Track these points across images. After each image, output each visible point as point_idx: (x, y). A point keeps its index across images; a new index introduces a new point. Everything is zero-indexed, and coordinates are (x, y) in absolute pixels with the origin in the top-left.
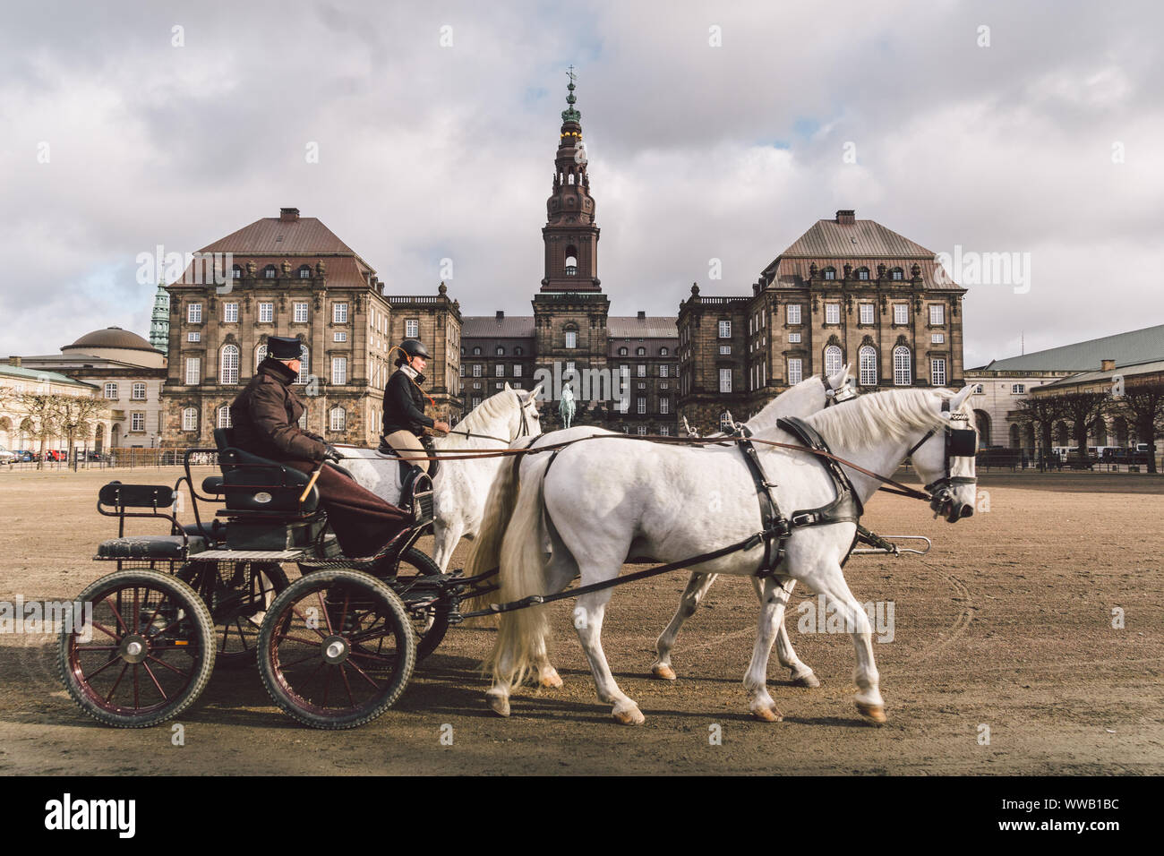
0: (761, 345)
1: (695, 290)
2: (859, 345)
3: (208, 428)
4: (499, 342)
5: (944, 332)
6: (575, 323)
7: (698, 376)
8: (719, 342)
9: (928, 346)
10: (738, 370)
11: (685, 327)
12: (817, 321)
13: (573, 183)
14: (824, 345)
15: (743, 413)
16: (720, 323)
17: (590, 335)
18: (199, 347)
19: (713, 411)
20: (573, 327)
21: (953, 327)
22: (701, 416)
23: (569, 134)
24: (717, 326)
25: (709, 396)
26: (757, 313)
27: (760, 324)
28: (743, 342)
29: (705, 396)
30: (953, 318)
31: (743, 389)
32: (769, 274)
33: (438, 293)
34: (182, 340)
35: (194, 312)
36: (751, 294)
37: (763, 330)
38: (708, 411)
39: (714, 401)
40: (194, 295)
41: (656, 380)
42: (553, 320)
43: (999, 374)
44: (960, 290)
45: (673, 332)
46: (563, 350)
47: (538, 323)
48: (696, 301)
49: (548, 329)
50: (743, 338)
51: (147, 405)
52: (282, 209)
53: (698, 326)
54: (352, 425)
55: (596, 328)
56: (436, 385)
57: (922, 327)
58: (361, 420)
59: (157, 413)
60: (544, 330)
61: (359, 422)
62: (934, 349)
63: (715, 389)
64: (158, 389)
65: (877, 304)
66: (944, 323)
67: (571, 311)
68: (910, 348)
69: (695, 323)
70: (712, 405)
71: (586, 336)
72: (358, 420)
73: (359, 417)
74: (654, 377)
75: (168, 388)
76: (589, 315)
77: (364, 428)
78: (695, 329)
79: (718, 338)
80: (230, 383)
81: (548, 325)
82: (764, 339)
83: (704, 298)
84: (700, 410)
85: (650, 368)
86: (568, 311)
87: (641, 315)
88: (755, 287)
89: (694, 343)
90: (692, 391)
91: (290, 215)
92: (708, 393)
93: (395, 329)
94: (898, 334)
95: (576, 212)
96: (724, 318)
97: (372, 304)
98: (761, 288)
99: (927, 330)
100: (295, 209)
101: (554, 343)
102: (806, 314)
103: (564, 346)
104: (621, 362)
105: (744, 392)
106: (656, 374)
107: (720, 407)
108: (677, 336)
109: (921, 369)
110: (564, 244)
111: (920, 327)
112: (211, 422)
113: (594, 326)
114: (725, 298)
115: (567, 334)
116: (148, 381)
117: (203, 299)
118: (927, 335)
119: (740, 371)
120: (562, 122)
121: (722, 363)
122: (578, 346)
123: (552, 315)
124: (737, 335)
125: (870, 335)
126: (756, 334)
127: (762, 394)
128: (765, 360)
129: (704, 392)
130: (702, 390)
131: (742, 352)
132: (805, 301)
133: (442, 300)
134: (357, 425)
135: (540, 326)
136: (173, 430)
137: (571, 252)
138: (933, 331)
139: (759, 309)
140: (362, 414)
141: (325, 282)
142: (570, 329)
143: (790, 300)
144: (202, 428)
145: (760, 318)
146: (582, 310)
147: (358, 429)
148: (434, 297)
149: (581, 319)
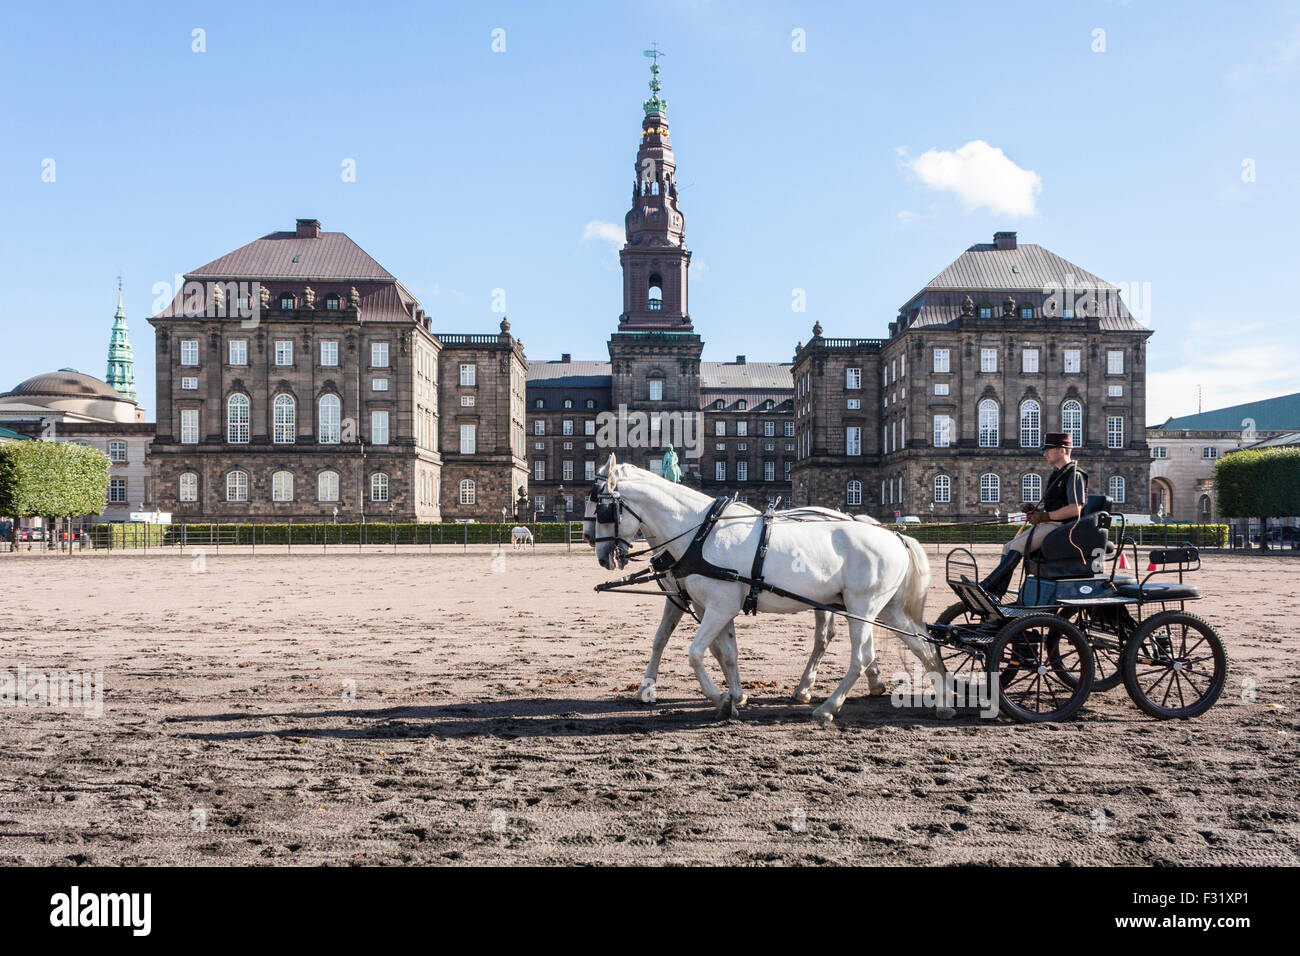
0: (899, 398)
1: (817, 329)
2: (1020, 398)
3: (212, 498)
4: (566, 393)
5: (1124, 383)
6: (660, 370)
7: (820, 436)
8: (845, 395)
9: (1103, 399)
10: (869, 429)
11: (804, 375)
12: (969, 369)
13: (657, 193)
14: (977, 398)
15: (874, 481)
16: (848, 370)
17: (679, 384)
18: (197, 396)
19: (838, 477)
20: (658, 374)
21: (1135, 376)
22: (824, 484)
23: (653, 130)
24: (844, 374)
25: (835, 460)
26: (894, 358)
27: (898, 372)
28: (875, 394)
29: (829, 460)
30: (1136, 366)
31: (875, 452)
32: (910, 311)
33: (499, 331)
34: (174, 387)
35: (190, 352)
36: (886, 335)
37: (902, 380)
38: (833, 477)
39: (840, 466)
40: (187, 328)
41: (760, 439)
42: (635, 365)
43: (1187, 434)
44: (1144, 332)
45: (788, 382)
46: (646, 403)
47: (617, 369)
48: (819, 344)
49: (628, 376)
50: (876, 389)
51: (128, 469)
52: (298, 220)
53: (821, 374)
54: (399, 494)
55: (687, 375)
56: (499, 445)
57: (1097, 377)
58: (409, 488)
59: (142, 479)
60: (624, 378)
61: (407, 491)
62: (1110, 403)
63: (841, 452)
64: (143, 449)
65: (1044, 348)
66: (1125, 373)
67: (656, 354)
68: (1082, 402)
69: (817, 370)
70: (838, 470)
71: (675, 385)
72: (405, 488)
73: (406, 484)
74: (758, 436)
75: (158, 448)
76: (678, 360)
77: (413, 498)
78: (818, 378)
79: (845, 389)
80: (239, 442)
81: (628, 372)
82: (903, 390)
83: (828, 340)
84: (823, 477)
85: (752, 425)
86: (653, 354)
87: (741, 360)
88: (892, 326)
89: (815, 395)
90: (812, 454)
91: (307, 228)
92: (832, 456)
93: (446, 375)
94: (1068, 385)
95: (661, 231)
96: (852, 365)
97: (419, 343)
98: (899, 328)
99: (1103, 381)
100: (315, 221)
101: (635, 393)
102: (956, 361)
103: (647, 398)
104: (717, 417)
105: (875, 456)
106: (760, 432)
107: (848, 474)
108: (792, 386)
109: (1095, 428)
110: (648, 270)
111: (1095, 376)
112: (217, 491)
113: (684, 373)
114: (853, 341)
115: (652, 383)
116: (128, 439)
117: (199, 334)
118: (1104, 387)
119: (871, 430)
120: (644, 115)
121: (849, 419)
122: (664, 398)
123: (633, 359)
124: (867, 386)
125: (1033, 385)
126: (893, 385)
127: (900, 457)
128: (904, 416)
129: (828, 455)
130: (825, 452)
131: (875, 407)
132: (955, 344)
133: (504, 340)
134: (404, 494)
135: (618, 372)
136: (167, 501)
137: (656, 280)
138: (1111, 382)
139: (897, 354)
140: (409, 481)
141: (359, 316)
142: (655, 377)
143: (938, 343)
144: (205, 498)
145: (899, 365)
146: (670, 354)
147: (405, 500)
148: (495, 336)
149: (668, 363)
